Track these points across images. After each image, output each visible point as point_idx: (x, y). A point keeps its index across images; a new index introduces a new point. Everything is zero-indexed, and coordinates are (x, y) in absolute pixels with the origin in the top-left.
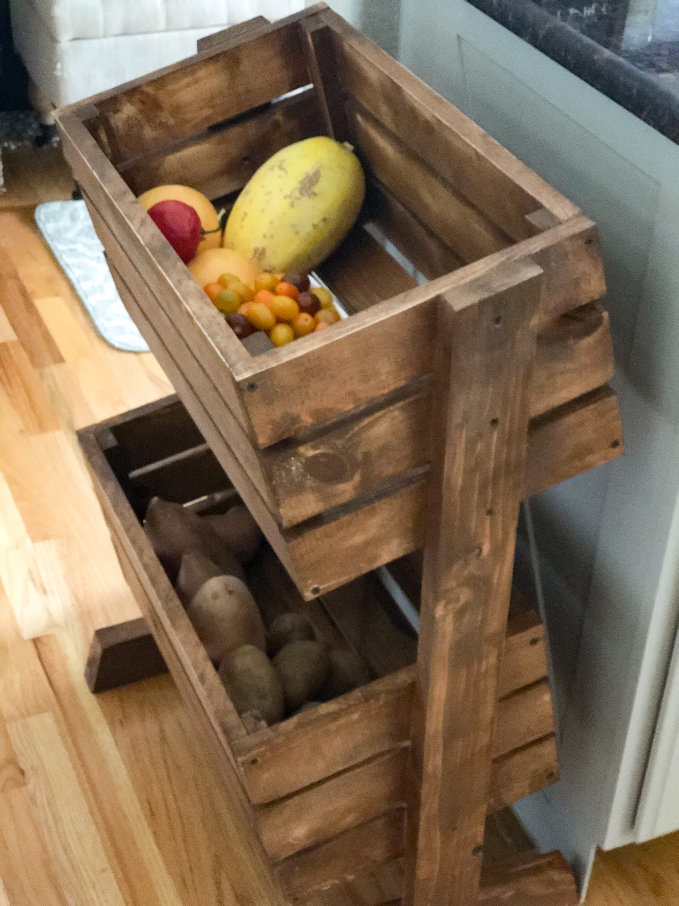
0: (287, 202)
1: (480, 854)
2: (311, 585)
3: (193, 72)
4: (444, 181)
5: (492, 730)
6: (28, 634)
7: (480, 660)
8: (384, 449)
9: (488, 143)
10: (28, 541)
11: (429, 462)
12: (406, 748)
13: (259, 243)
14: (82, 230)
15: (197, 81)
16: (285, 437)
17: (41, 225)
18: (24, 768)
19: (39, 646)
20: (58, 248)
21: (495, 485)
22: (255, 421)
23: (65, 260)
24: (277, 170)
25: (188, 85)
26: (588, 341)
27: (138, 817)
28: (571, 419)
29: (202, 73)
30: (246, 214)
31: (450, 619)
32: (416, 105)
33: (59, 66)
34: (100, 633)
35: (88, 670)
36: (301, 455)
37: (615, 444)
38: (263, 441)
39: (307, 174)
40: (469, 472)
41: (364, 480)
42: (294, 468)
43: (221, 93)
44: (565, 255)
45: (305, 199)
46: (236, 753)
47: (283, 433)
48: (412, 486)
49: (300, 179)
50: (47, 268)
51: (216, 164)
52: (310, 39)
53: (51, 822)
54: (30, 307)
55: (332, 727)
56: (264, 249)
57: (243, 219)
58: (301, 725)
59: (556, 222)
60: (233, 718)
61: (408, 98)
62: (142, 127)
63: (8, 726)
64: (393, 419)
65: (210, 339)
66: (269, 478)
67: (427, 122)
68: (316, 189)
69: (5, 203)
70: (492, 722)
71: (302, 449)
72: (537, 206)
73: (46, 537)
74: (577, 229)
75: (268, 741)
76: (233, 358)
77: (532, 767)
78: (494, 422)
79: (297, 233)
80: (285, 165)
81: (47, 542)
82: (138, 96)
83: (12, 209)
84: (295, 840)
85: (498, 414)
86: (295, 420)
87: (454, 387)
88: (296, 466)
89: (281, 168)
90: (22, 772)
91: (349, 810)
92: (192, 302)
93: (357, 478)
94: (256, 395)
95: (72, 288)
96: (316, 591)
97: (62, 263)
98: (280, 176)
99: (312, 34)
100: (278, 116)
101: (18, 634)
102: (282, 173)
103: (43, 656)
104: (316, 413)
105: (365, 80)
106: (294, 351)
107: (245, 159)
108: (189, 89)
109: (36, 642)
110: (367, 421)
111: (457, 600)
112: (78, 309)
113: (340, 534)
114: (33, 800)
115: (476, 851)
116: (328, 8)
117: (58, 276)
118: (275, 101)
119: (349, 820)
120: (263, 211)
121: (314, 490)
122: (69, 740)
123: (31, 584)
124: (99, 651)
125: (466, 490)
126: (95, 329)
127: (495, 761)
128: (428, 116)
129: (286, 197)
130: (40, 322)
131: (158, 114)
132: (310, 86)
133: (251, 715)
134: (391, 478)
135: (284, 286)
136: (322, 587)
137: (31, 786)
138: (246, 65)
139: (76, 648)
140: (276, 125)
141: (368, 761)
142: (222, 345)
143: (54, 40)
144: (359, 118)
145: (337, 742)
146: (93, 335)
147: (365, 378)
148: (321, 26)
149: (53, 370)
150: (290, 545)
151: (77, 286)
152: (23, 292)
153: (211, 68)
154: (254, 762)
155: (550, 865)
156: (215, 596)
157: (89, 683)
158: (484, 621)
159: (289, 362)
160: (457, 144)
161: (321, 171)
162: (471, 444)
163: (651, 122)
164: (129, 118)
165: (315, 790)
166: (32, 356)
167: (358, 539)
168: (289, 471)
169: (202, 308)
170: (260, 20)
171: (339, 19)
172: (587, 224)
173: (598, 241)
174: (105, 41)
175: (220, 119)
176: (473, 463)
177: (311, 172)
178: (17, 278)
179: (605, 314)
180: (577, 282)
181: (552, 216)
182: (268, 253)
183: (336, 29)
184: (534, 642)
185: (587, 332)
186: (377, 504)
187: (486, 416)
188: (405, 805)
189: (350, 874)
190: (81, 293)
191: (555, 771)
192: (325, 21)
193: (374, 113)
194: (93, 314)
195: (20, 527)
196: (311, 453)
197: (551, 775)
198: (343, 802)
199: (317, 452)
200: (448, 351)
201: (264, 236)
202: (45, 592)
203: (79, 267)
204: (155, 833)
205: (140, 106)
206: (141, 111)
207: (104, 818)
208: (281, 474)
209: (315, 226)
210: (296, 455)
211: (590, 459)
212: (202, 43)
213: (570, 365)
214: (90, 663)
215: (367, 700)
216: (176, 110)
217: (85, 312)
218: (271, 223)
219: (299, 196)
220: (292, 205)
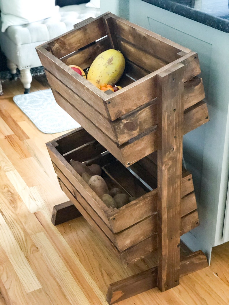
0: (105, 66)
1: (180, 247)
2: (127, 162)
3: (74, 33)
4: (150, 54)
5: (180, 206)
6: (32, 212)
7: (175, 183)
8: (145, 121)
9: (163, 38)
10: (28, 187)
11: (157, 124)
12: (156, 214)
14: (29, 102)
15: (75, 36)
16: (118, 117)
17: (15, 102)
18: (37, 247)
19: (36, 214)
20: (22, 108)
21: (176, 128)
22: (110, 113)
23: (25, 111)
24: (100, 58)
25: (73, 37)
26: (197, 87)
27: (74, 256)
28: (194, 111)
29: (76, 33)
30: (93, 71)
31: (166, 170)
32: (140, 33)
33: (18, 53)
34: (55, 207)
35: (52, 219)
36: (123, 122)
37: (207, 118)
38: (113, 119)
39: (109, 58)
40: (169, 125)
41: (140, 130)
42: (121, 127)
43: (82, 39)
44: (189, 62)
45: (110, 65)
46: (108, 217)
47: (118, 116)
48: (153, 132)
49: (108, 60)
50: (19, 113)
51: (82, 60)
52: (106, 21)
53: (48, 260)
54: (16, 124)
55: (136, 207)
56: (99, 80)
57: (92, 73)
58: (127, 207)
59: (185, 54)
60: (106, 208)
61: (138, 31)
62: (61, 50)
63: (31, 236)
64: (147, 111)
65: (95, 93)
66: (115, 130)
67: (144, 37)
68: (112, 62)
69: (3, 97)
70: (180, 204)
71: (123, 121)
72: (180, 51)
73: (33, 186)
74: (192, 55)
75: (118, 213)
76: (103, 96)
77: (192, 220)
78: (174, 110)
79: (108, 75)
80: (102, 57)
81: (33, 187)
82: (59, 41)
83: (5, 99)
84: (127, 244)
85: (175, 108)
86: (121, 112)
87: (163, 99)
88: (122, 126)
89: (102, 58)
90: (37, 248)
91: (141, 235)
92: (88, 85)
93: (138, 130)
94: (110, 105)
95: (28, 118)
96: (129, 164)
97: (24, 112)
98: (102, 60)
99: (107, 19)
100: (98, 45)
101: (29, 212)
102: (102, 59)
103: (38, 217)
104: (126, 110)
105: (123, 30)
106: (119, 92)
107: (90, 58)
108: (73, 39)
109: (35, 214)
110: (140, 112)
111: (168, 165)
112: (31, 124)
113: (135, 146)
114: (42, 255)
115: (178, 246)
116: (110, 13)
117: (24, 115)
118: (96, 41)
119: (142, 238)
120: (98, 70)
121: (127, 133)
122: (50, 238)
123: (30, 199)
124: (56, 212)
125: (168, 131)
126: (37, 128)
127: (182, 218)
128: (144, 35)
129: (104, 65)
130: (20, 128)
131: (65, 46)
132: (107, 36)
133: (112, 207)
134: (148, 129)
135: (109, 85)
136: (130, 163)
137: (40, 251)
138: (89, 31)
139: (47, 214)
140: (98, 48)
141: (146, 218)
142: (99, 94)
143: (16, 45)
144: (122, 42)
145: (137, 212)
146: (37, 130)
147: (139, 100)
148: (109, 17)
149: (27, 141)
150: (121, 150)
151: (30, 118)
152: (14, 121)
153: (79, 32)
154: (114, 219)
155: (199, 254)
156: (95, 181)
157: (53, 223)
158: (175, 172)
159: (118, 95)
160: (154, 40)
161: (113, 57)
162: (169, 116)
164: (57, 48)
165: (132, 228)
166: (19, 138)
167: (139, 148)
168: (120, 127)
169: (91, 86)
170: (91, 18)
171: (114, 15)
172: (194, 53)
173: (198, 57)
174: (32, 44)
175: (82, 46)
176: (170, 122)
177: (110, 58)
178: (11, 117)
179: (201, 79)
180: (193, 70)
181: (185, 53)
182: (101, 81)
183: (113, 17)
184: (189, 180)
185: (197, 84)
186: (144, 137)
187: (172, 109)
188: (157, 233)
189: (143, 256)
190: (31, 119)
191: (198, 222)
192: (110, 16)
193: (126, 39)
194: (36, 124)
195: (25, 184)
196: (126, 122)
197: (197, 223)
198: (139, 232)
199: (127, 121)
200: (161, 90)
201: (99, 76)
202: (35, 200)
203: (30, 112)
204: (80, 260)
205: (60, 44)
206: (60, 46)
207: (64, 257)
208: (118, 128)
209: (113, 73)
210: (122, 122)
211: (201, 122)
212: (75, 26)
213: (193, 94)
214: (53, 217)
215: (144, 199)
216: (70, 44)
217: (34, 124)
218: (101, 72)
219: (108, 64)
220: (106, 67)
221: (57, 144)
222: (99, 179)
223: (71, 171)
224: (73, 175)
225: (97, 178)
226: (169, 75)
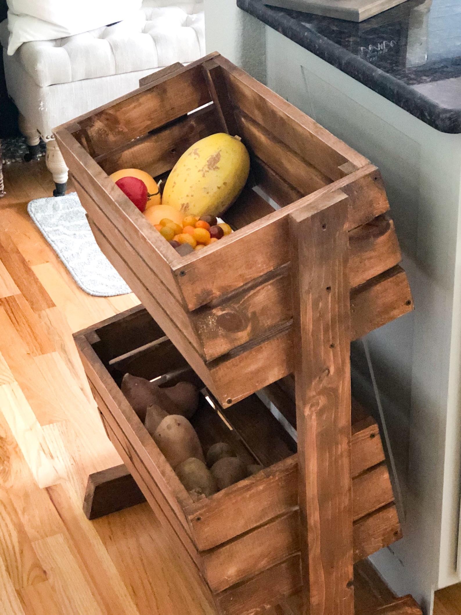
0: (201, 174)
1: (352, 587)
2: (227, 397)
3: (138, 100)
4: (295, 153)
5: (350, 496)
6: (42, 486)
7: (337, 444)
8: (264, 310)
9: (317, 127)
10: (38, 425)
11: (292, 318)
12: (296, 511)
13: (185, 201)
14: (61, 216)
15: (140, 104)
16: (205, 303)
17: (32, 215)
18: (45, 569)
19: (50, 492)
20: (45, 229)
21: (333, 330)
22: (186, 295)
23: (51, 237)
24: (193, 155)
25: (135, 107)
26: (382, 239)
27: (125, 595)
28: (378, 288)
29: (142, 100)
30: (175, 183)
31: (314, 417)
32: (275, 109)
33: (42, 104)
34: (91, 476)
35: (86, 504)
36: (214, 314)
37: (408, 303)
38: (191, 306)
39: (212, 156)
40: (316, 321)
41: (253, 329)
42: (210, 323)
43: (156, 111)
44: (361, 188)
45: (212, 171)
46: (186, 513)
47: (203, 301)
48: (284, 333)
49: (208, 159)
50: (38, 244)
51: (155, 155)
52: (209, 75)
53: (67, 602)
54: (29, 271)
55: (248, 495)
56: (187, 204)
57: (173, 187)
58: (227, 495)
59: (355, 168)
60: (184, 494)
61: (269, 105)
62: (107, 135)
63: (32, 543)
64: (267, 291)
65: (157, 250)
66: (196, 329)
67: (282, 118)
68: (218, 165)
69: (5, 202)
70: (350, 490)
71: (214, 311)
72: (345, 160)
73: (51, 422)
74: (367, 172)
75: (206, 506)
76: (171, 259)
77: (383, 527)
78: (328, 288)
79: (208, 193)
80: (198, 152)
81: (51, 425)
82: (104, 116)
83: (10, 206)
84: (229, 577)
85: (330, 284)
86: (209, 293)
87: (301, 266)
88: (212, 322)
89: (196, 153)
90: (45, 572)
91: (262, 556)
92: (145, 230)
93: (249, 328)
94: (185, 278)
95: (57, 256)
96: (229, 401)
97: (49, 240)
98: (195, 159)
99: (210, 71)
100: (193, 123)
101: (35, 485)
102: (196, 156)
103: (54, 498)
104: (220, 289)
105: (244, 95)
106: (206, 252)
107: (173, 150)
108: (135, 110)
109: (48, 489)
110: (252, 292)
111: (318, 404)
112: (62, 270)
113: (242, 364)
114: (53, 588)
115: (349, 585)
116: (220, 55)
117: (47, 249)
118: (189, 114)
119: (263, 563)
120: (185, 181)
121: (224, 336)
122: (76, 551)
123: (42, 453)
124: (93, 488)
125: (315, 333)
126: (75, 282)
127: (355, 522)
128: (281, 114)
129: (199, 171)
130: (36, 280)
131: (117, 126)
132: (212, 103)
133: (195, 492)
134: (270, 328)
135: (201, 223)
136: (233, 399)
137: (51, 580)
138: (171, 93)
139: (76, 492)
140: (192, 128)
141: (272, 520)
142: (164, 252)
143: (38, 86)
144: (243, 119)
145: (251, 505)
146: (74, 287)
147: (249, 266)
148: (216, 66)
149: (48, 312)
150: (212, 371)
151: (61, 255)
152: (23, 261)
153: (149, 96)
154: (199, 519)
155: (405, 604)
156: (169, 427)
157: (86, 513)
158: (336, 419)
159: (203, 257)
160: (299, 129)
161: (221, 153)
162: (315, 304)
163: (406, 108)
164: (100, 130)
165: (239, 541)
166: (32, 304)
167: (253, 367)
168: (207, 325)
169: (151, 233)
170: (178, 65)
171: (227, 61)
172: (373, 168)
173: (381, 178)
174: (73, 84)
175: (157, 126)
176: (318, 315)
177: (214, 154)
178: (18, 252)
179: (391, 222)
180: (371, 204)
181: (354, 166)
182: (191, 206)
183: (224, 67)
184: (373, 436)
185: (382, 233)
186: (262, 345)
187: (323, 286)
188: (299, 553)
189: (267, 605)
190: (63, 259)
191: (399, 530)
192: (218, 63)
193: (251, 116)
194: (73, 273)
195: (32, 417)
196: (220, 313)
197: (396, 533)
198: (258, 550)
199: (224, 312)
200: (296, 248)
201: (187, 196)
202: (52, 457)
203: (61, 242)
204: (137, 605)
205: (106, 122)
206: (106, 125)
207: (103, 598)
208: (203, 327)
209: (219, 188)
210: (211, 314)
211: (395, 312)
212: (142, 81)
213: (373, 254)
214: (86, 500)
215: (268, 477)
216: (128, 123)
217: (68, 272)
218: (191, 187)
219: (208, 169)
220: (204, 176)
221: (96, 338)
222: (179, 424)
223: (119, 404)
224: (124, 412)
225: (176, 420)
226: (313, 217)
